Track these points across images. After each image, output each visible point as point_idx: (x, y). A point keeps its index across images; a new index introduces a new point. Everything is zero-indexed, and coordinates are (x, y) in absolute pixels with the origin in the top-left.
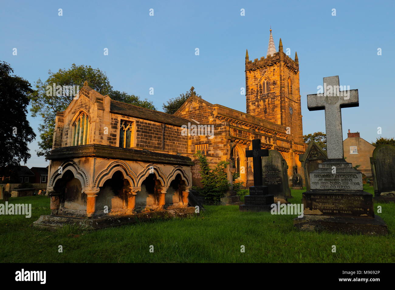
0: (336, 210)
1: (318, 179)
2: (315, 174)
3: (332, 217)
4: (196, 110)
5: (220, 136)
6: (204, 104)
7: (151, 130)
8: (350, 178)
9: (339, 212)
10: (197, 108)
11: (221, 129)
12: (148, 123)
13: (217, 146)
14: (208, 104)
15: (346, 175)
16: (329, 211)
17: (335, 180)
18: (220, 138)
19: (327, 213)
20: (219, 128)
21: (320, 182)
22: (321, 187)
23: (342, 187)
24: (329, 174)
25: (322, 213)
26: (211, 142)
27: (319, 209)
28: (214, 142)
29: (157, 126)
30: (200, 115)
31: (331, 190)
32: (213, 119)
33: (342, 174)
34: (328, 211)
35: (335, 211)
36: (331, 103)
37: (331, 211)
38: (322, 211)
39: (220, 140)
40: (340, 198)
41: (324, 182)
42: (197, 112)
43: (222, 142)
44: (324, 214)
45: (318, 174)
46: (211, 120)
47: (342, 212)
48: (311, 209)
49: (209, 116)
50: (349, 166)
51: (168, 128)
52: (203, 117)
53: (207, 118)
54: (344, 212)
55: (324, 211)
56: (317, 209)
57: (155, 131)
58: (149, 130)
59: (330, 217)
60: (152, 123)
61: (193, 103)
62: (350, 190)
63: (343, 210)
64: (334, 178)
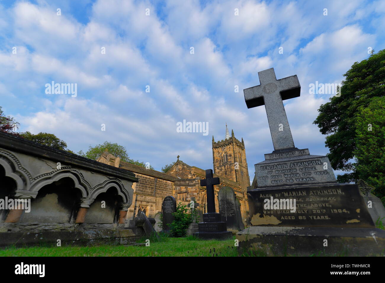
0: (302, 215)
1: (266, 171)
2: (262, 165)
3: (297, 228)
4: (180, 171)
5: (194, 187)
6: (185, 167)
7: (147, 182)
8: (312, 166)
9: (308, 219)
10: (181, 169)
11: (195, 182)
12: (145, 177)
13: (193, 194)
14: (188, 166)
15: (304, 162)
16: (291, 218)
17: (290, 171)
18: (195, 188)
19: (289, 221)
20: (194, 181)
21: (269, 175)
22: (272, 182)
23: (303, 179)
24: (280, 163)
25: (281, 222)
26: (188, 191)
27: (275, 216)
28: (190, 192)
29: (151, 179)
30: (183, 174)
31: (287, 185)
32: (191, 176)
33: (299, 161)
34: (289, 217)
35: (300, 218)
36: (269, 92)
37: (293, 218)
38: (279, 218)
39: (194, 190)
40: (304, 193)
41: (275, 174)
42: (181, 172)
43: (196, 192)
44: (284, 223)
45: (265, 165)
46: (189, 177)
47: (313, 218)
48: (261, 216)
49: (188, 174)
50: (306, 153)
51: (159, 181)
52: (185, 175)
53: (187, 176)
54: (317, 217)
55: (282, 218)
56: (272, 216)
57: (150, 183)
58: (146, 182)
59: (293, 228)
60: (148, 177)
61: (179, 166)
62: (315, 183)
63: (313, 214)
64: (289, 168)
